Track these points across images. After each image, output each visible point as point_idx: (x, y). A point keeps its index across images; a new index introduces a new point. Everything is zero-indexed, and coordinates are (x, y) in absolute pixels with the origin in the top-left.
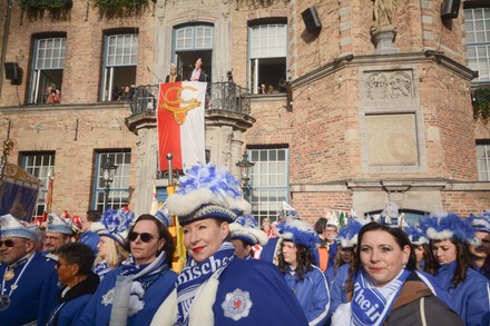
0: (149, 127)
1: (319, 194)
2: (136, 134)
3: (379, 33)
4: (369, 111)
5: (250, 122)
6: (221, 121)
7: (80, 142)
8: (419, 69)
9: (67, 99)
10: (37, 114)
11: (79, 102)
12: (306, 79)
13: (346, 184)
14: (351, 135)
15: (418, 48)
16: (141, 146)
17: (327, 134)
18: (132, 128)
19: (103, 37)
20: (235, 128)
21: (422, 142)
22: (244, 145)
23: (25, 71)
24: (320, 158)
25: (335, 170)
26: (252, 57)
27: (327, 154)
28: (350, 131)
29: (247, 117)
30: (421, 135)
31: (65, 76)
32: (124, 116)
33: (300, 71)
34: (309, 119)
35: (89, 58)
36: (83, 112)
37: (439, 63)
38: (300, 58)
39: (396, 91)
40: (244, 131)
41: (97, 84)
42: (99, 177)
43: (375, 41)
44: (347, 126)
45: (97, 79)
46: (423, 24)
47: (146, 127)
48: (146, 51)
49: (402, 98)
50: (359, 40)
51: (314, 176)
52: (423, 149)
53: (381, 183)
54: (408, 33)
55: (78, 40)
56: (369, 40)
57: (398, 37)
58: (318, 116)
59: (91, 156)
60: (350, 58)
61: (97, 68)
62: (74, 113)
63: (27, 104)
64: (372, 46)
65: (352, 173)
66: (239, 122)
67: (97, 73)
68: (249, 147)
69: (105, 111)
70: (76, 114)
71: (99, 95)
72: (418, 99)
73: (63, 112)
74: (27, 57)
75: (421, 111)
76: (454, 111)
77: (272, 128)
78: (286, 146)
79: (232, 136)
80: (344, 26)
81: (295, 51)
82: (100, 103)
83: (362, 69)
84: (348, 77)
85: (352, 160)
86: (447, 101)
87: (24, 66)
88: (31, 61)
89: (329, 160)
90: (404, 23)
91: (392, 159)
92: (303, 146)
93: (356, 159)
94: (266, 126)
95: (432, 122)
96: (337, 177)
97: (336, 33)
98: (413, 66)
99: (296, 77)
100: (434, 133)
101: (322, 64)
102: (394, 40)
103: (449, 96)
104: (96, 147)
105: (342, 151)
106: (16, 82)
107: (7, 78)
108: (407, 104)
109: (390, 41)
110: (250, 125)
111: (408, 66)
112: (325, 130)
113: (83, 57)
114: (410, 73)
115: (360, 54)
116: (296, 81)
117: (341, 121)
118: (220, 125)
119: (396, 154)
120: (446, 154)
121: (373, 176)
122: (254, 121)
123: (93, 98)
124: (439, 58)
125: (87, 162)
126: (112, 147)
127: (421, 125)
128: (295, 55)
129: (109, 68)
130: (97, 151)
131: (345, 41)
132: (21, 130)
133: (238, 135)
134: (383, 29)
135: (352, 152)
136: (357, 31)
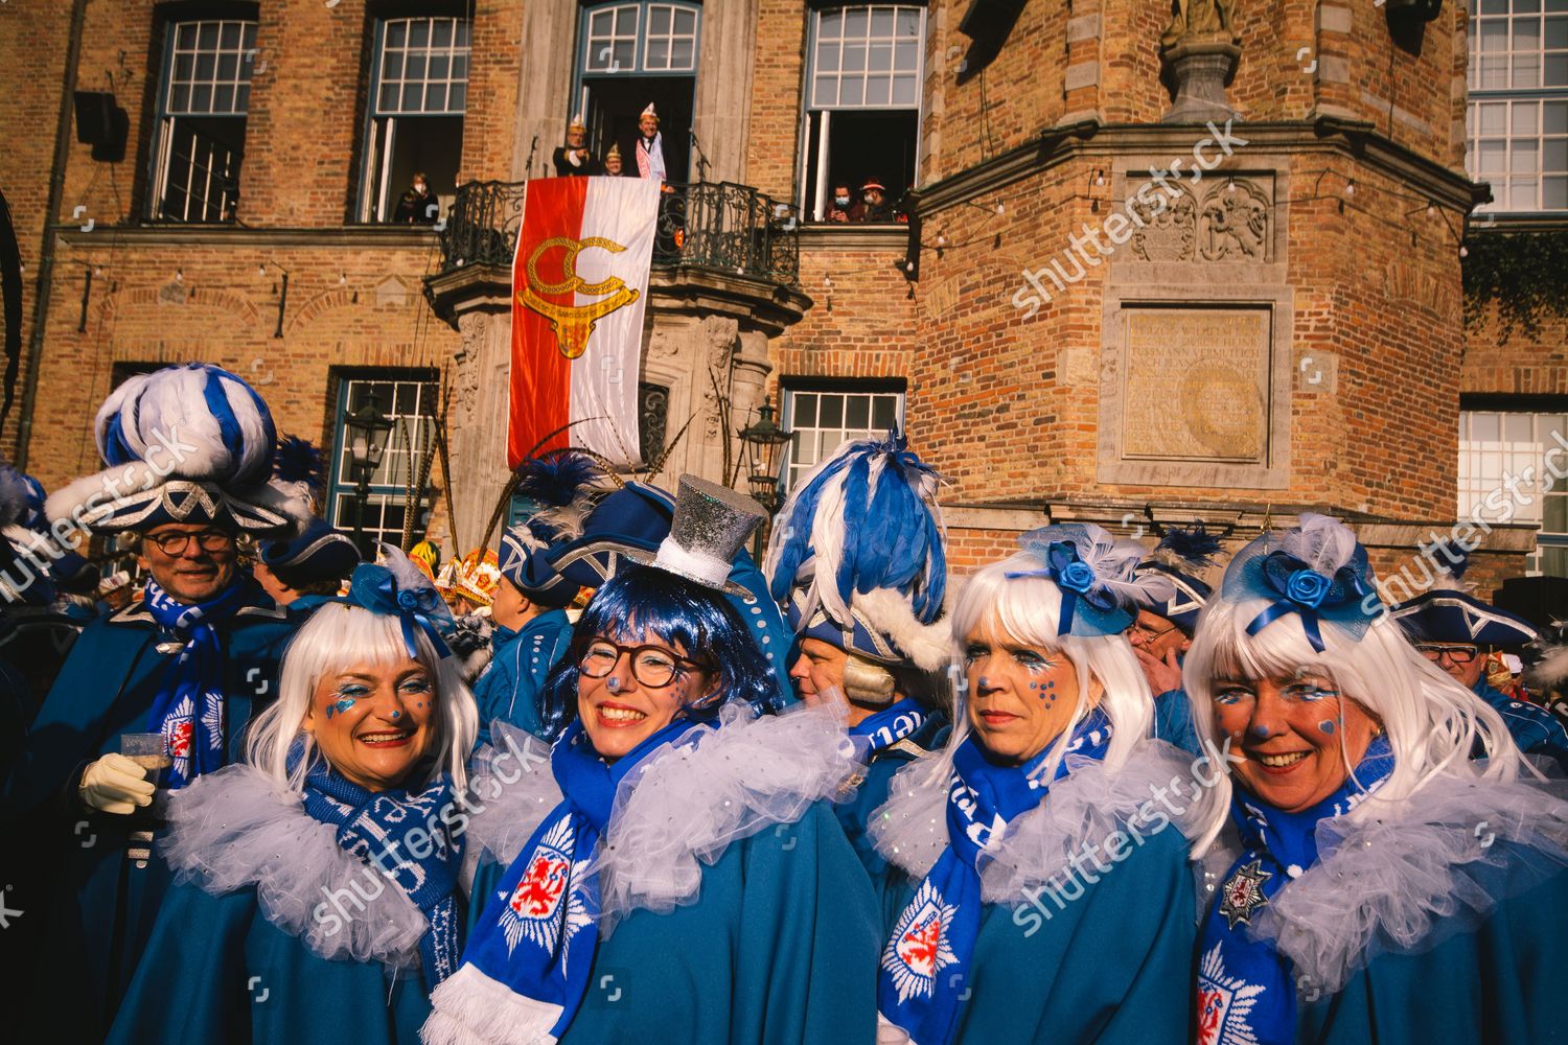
0: (492, 310)
1: (967, 535)
2: (456, 328)
3: (1186, 55)
4: (1133, 295)
5: (792, 306)
6: (704, 303)
7: (293, 345)
8: (1296, 173)
9: (257, 211)
10: (169, 253)
11: (291, 223)
12: (960, 187)
13: (1048, 512)
14: (1075, 363)
15: (1296, 109)
16: (468, 366)
17: (1007, 357)
18: (445, 309)
19: (368, 25)
20: (746, 325)
21: (1284, 396)
22: (773, 376)
23: (134, 119)
24: (983, 429)
25: (1022, 466)
26: (814, 106)
27: (1004, 418)
28: (1071, 352)
29: (783, 293)
30: (1282, 375)
31: (253, 139)
32: (421, 271)
33: (948, 158)
34: (961, 308)
35: (323, 89)
36: (302, 254)
37: (1360, 156)
38: (951, 118)
39: (1219, 239)
40: (773, 333)
41: (344, 169)
42: (344, 449)
43: (1172, 79)
44: (1064, 336)
45: (345, 155)
46: (1319, 33)
47: (482, 308)
48: (495, 73)
49: (1237, 261)
50: (1121, 74)
51: (963, 481)
52: (1285, 420)
53: (1148, 512)
54: (1273, 59)
55: (293, 29)
56: (1154, 75)
57: (1245, 68)
58: (988, 301)
59: (323, 386)
60: (1088, 130)
61: (347, 120)
62: (276, 255)
63: (138, 217)
64: (1162, 94)
65: (1069, 479)
66: (760, 306)
67: (345, 136)
68: (788, 382)
69: (369, 254)
70: (282, 259)
71: (352, 201)
72: (1283, 266)
73: (244, 252)
74: (140, 75)
75: (1290, 302)
76: (1396, 308)
77: (860, 329)
78: (899, 385)
79: (737, 346)
80: (1081, 28)
81: (939, 96)
82: (350, 228)
83: (1121, 165)
84: (1080, 186)
85: (1070, 439)
86: (1374, 275)
87: (130, 102)
88: (152, 89)
89: (1010, 436)
90: (1265, 25)
91: (1187, 442)
92: (939, 390)
93: (1084, 436)
94: (841, 323)
95: (1320, 339)
96: (1025, 489)
97: (1056, 48)
98: (1280, 164)
99: (934, 178)
100: (1321, 372)
101: (1012, 141)
102: (1228, 80)
103: (1383, 260)
104: (337, 360)
105: (1046, 410)
106: (108, 150)
107: (82, 139)
108: (1249, 279)
109: (1219, 81)
110: (794, 318)
111: (1262, 163)
112: (1005, 344)
113: (305, 84)
114: (1266, 185)
115: (1122, 118)
116: (935, 188)
117: (1050, 322)
118: (703, 313)
119: (1201, 430)
120: (1354, 436)
121: (1127, 490)
122: (807, 303)
123: (330, 212)
124: (1360, 142)
125: (309, 403)
126: (384, 362)
127: (1285, 345)
128: (939, 108)
129: (382, 121)
130: (340, 373)
131: (1079, 76)
132: (123, 297)
133: (753, 345)
134: (1200, 42)
135: (1073, 414)
136: (1118, 46)
